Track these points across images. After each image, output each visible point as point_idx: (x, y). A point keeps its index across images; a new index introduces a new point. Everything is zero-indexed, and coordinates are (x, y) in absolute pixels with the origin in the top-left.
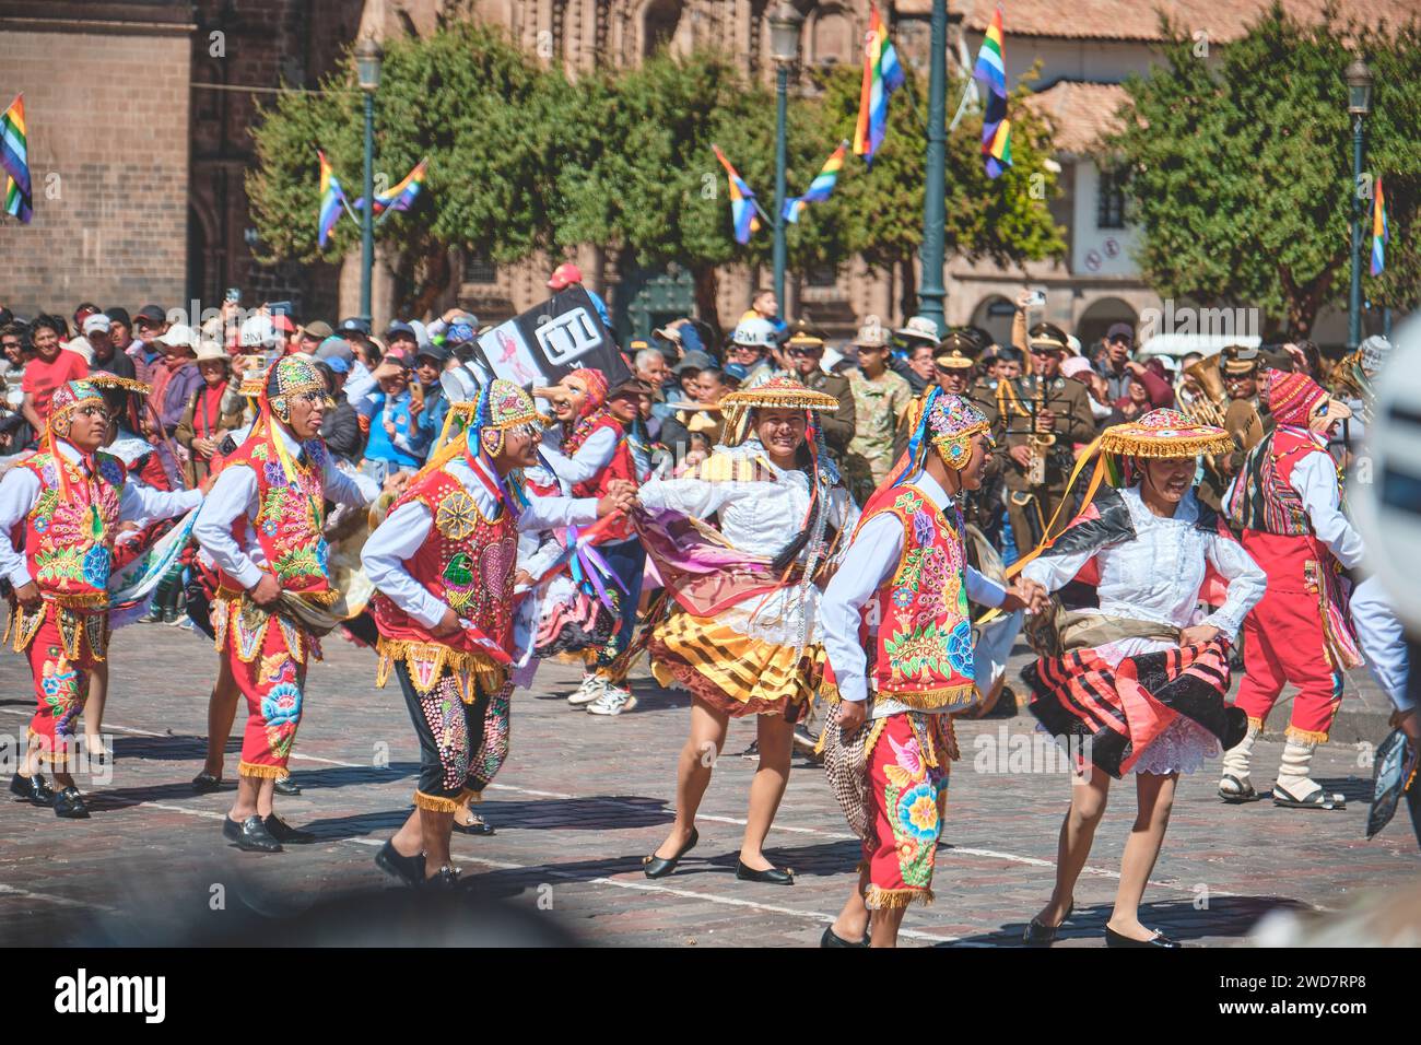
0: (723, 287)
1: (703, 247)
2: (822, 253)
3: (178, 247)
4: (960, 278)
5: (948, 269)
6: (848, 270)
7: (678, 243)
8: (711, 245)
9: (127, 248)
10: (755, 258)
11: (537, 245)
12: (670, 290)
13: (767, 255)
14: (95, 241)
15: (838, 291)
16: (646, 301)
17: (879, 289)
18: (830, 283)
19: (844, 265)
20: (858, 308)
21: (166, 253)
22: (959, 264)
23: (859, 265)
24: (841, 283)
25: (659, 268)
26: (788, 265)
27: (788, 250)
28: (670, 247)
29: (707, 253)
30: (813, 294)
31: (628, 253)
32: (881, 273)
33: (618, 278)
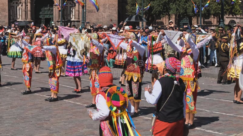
0: (193, 20)
1: (190, 14)
2: (207, 15)
3: (117, 15)
4: (227, 18)
5: (225, 17)
6: (211, 17)
7: (187, 14)
8: (191, 14)
9: (109, 16)
10: (198, 16)
11: (167, 14)
12: (186, 20)
13: (199, 15)
14: (105, 15)
15: (210, 20)
16: (182, 22)
17: (216, 19)
18: (209, 19)
19: (210, 16)
20: (212, 22)
21: (115, 16)
22: (227, 16)
23: (212, 16)
24: (210, 19)
25: (184, 17)
26: (202, 16)
27: (202, 14)
28: (185, 14)
29: (191, 15)
30: (205, 20)
31: (179, 15)
32: (215, 17)
33: (178, 19)
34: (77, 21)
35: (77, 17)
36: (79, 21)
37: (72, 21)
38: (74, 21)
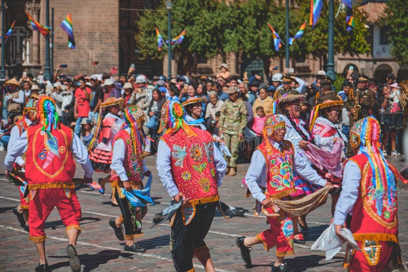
0: (272, 63)
1: (266, 52)
2: (300, 53)
3: (116, 55)
4: (341, 59)
5: (336, 57)
6: (308, 58)
7: (259, 52)
8: (268, 52)
9: (102, 56)
10: (281, 55)
11: (218, 53)
12: (257, 65)
13: (284, 54)
14: (92, 54)
15: (306, 64)
16: (250, 67)
17: (317, 63)
18: (303, 61)
19: (307, 56)
20: (311, 68)
21: (113, 57)
22: (340, 56)
23: (311, 56)
24: (306, 61)
25: (254, 57)
26: (290, 57)
27: (290, 52)
28: (256, 53)
29: (267, 54)
30: (297, 65)
31: (244, 54)
32: (318, 58)
33: (242, 61)
34: (35, 67)
35: (35, 58)
36: (40, 68)
37: (25, 67)
38: (29, 67)
